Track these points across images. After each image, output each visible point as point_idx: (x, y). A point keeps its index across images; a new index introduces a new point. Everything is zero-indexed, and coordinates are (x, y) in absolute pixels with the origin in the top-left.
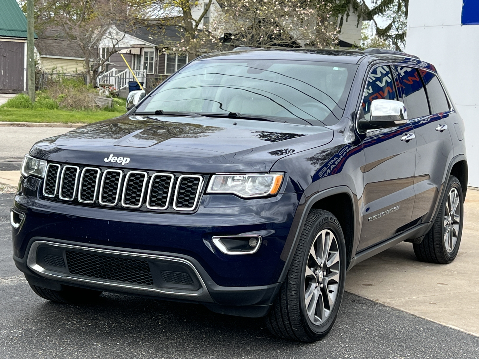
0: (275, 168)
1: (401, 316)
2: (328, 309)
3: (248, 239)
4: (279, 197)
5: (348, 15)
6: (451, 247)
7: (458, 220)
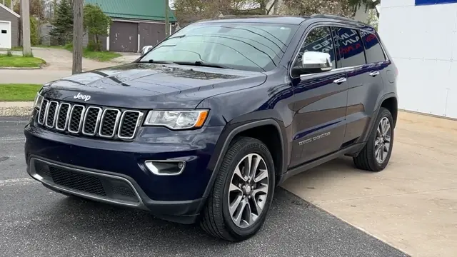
0: (200, 106)
1: (323, 216)
2: (256, 213)
3: (177, 163)
4: (202, 130)
5: (360, 5)
6: (382, 158)
7: (389, 140)
